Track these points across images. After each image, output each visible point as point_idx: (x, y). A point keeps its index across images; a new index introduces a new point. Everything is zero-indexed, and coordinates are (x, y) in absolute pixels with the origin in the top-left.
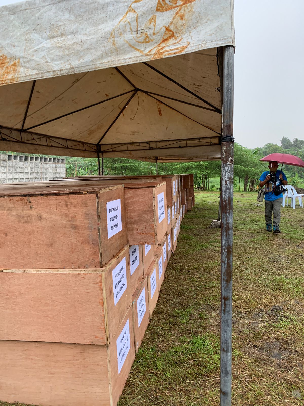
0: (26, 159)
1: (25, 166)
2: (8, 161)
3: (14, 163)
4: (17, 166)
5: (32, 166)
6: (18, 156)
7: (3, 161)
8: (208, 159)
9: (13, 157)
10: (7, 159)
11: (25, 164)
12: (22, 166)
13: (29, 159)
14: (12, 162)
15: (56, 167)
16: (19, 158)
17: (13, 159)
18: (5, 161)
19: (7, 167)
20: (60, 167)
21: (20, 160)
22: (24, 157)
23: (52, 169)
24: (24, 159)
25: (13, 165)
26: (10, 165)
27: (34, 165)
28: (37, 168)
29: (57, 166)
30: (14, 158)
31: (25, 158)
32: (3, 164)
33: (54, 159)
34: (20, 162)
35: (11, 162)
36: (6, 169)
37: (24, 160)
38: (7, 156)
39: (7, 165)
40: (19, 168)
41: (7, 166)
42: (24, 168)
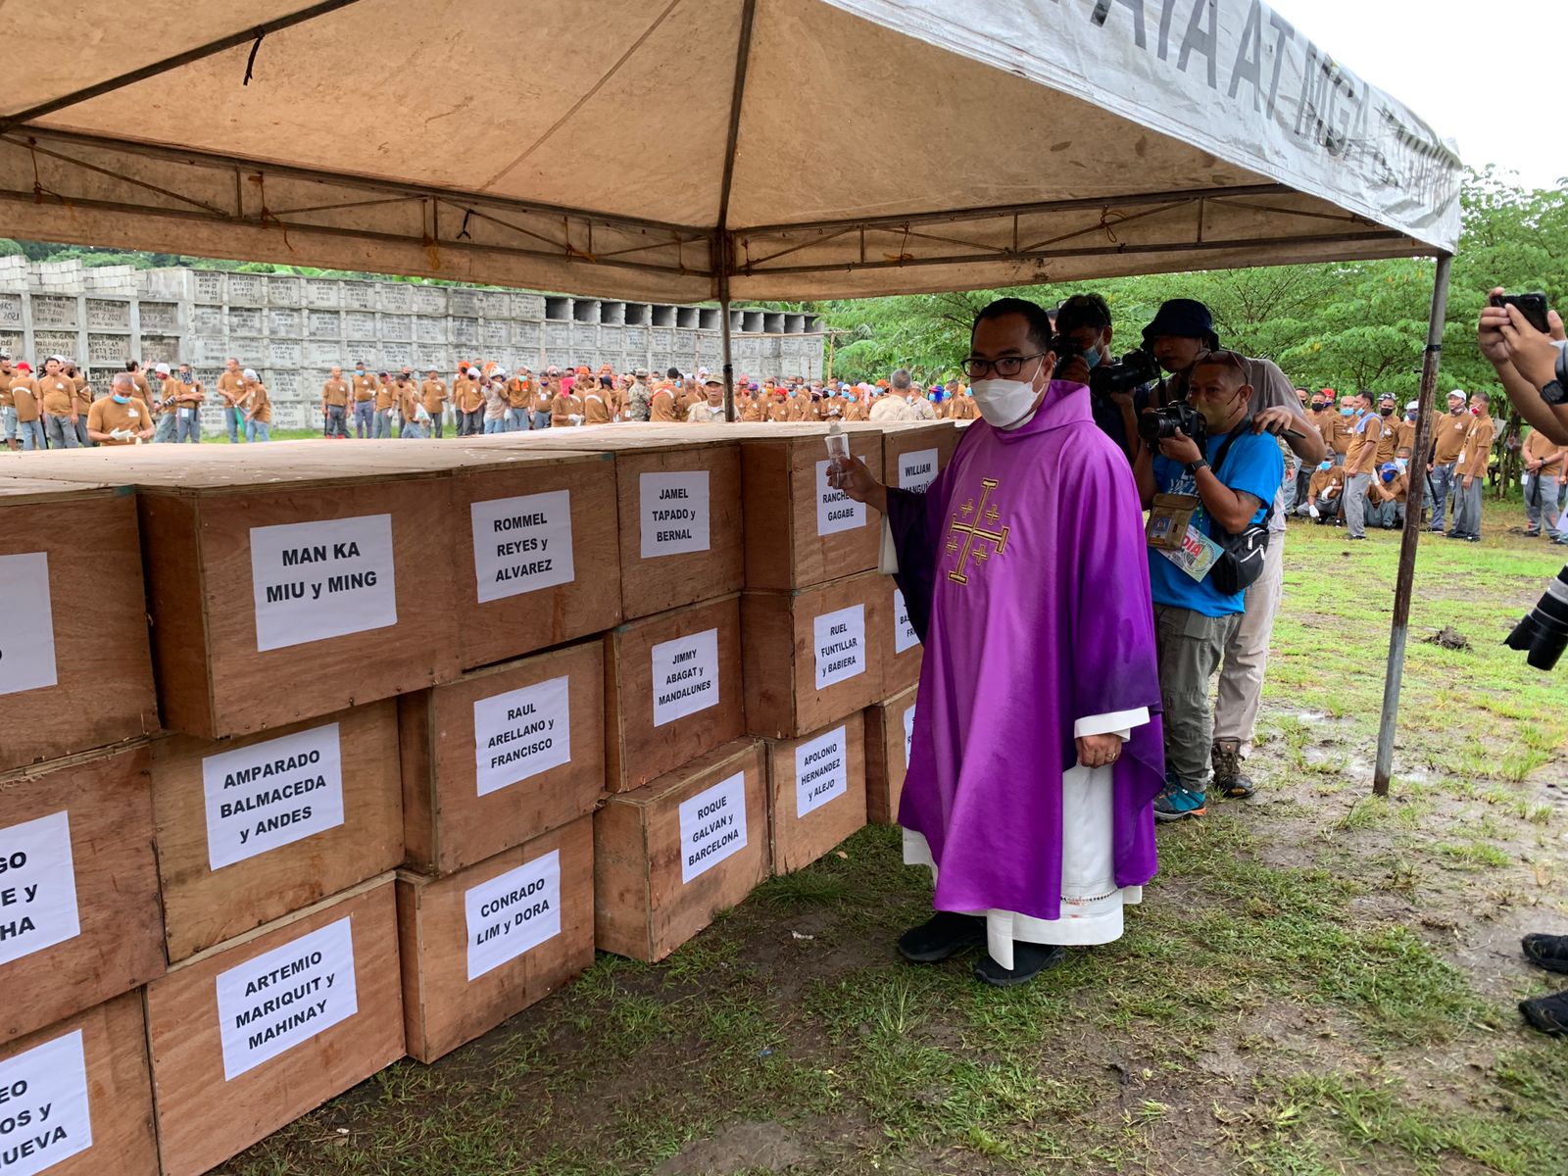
0: (633, 315)
1: (627, 347)
2: (548, 323)
3: (578, 335)
4: (588, 346)
5: (660, 349)
6: (594, 301)
7: (524, 322)
8: (1199, 245)
9: (571, 308)
10: (544, 316)
11: (628, 340)
12: (615, 348)
13: (648, 314)
14: (568, 329)
15: (777, 355)
16: (598, 312)
17: (571, 316)
18: (534, 324)
19: (543, 350)
20: (797, 354)
21: (605, 318)
22: (624, 306)
23: (758, 361)
24: (623, 314)
25: (571, 343)
26: (559, 342)
27: (673, 344)
28: (686, 355)
29: (784, 347)
30: (575, 312)
31: (626, 311)
32: (523, 335)
33: (769, 318)
34: (606, 331)
35: (560, 327)
36: (536, 359)
37: (623, 321)
38: (544, 303)
39: (542, 342)
40: (597, 356)
41: (543, 346)
42: (624, 355)
